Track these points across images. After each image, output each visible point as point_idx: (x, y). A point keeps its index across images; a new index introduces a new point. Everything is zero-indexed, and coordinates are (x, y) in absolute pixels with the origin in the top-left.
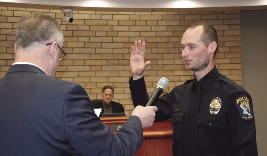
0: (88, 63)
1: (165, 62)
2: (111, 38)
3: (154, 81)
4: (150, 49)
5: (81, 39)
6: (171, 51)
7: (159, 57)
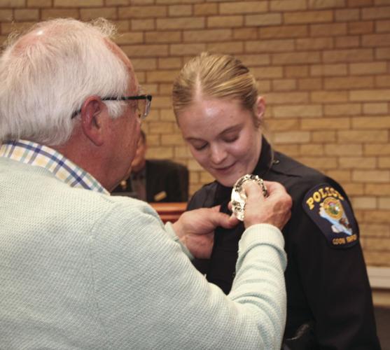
0: (153, 77)
1: (329, 70)
2: (203, 19)
3: (302, 115)
4: (292, 41)
5: (137, 25)
6: (343, 42)
7: (314, 58)
